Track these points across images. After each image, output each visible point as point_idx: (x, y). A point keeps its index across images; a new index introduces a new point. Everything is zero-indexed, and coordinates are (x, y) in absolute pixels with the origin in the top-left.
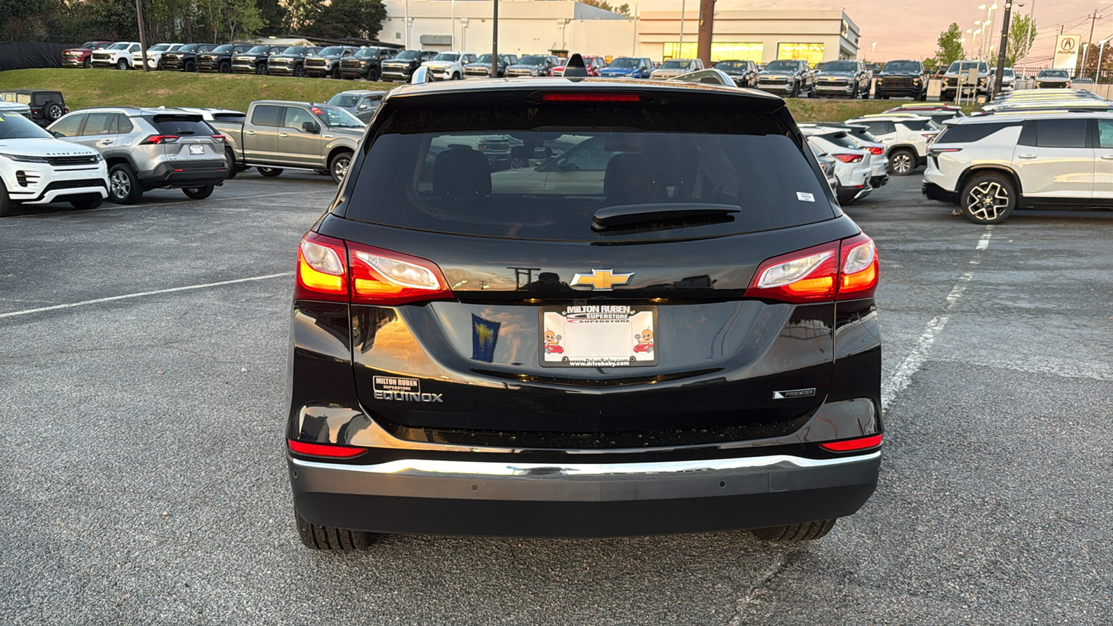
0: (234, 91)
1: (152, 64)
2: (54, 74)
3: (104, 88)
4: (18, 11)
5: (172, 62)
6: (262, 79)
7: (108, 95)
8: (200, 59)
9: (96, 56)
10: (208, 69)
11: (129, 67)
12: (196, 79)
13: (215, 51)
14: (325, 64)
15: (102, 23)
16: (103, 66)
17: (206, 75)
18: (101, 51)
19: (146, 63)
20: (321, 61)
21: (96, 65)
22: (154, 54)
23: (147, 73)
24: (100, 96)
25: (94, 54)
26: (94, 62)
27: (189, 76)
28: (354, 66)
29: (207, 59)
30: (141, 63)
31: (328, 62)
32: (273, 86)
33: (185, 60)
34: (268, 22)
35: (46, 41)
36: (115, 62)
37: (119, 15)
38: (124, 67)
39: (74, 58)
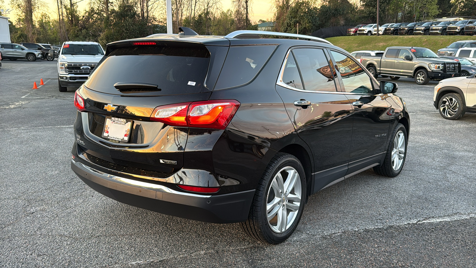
0: (411, 43)
1: (381, 33)
2: (343, 38)
3: (359, 43)
4: (335, 15)
5: (389, 31)
6: (425, 37)
7: (360, 46)
8: (400, 30)
9: (360, 31)
10: (403, 34)
11: (372, 34)
12: (397, 38)
13: (408, 26)
14: (457, 28)
15: (366, 17)
16: (361, 35)
17: (401, 36)
18: (362, 28)
19: (378, 32)
20: (455, 27)
21: (359, 34)
22: (382, 29)
23: (377, 37)
24: (357, 47)
25: (359, 30)
26: (358, 33)
27: (394, 37)
28: (472, 29)
29: (403, 29)
30: (376, 32)
31: (458, 28)
32: (429, 40)
33: (394, 30)
34: (441, 11)
35: (343, 26)
36: (366, 32)
37: (374, 13)
38: (369, 34)
39: (351, 32)
